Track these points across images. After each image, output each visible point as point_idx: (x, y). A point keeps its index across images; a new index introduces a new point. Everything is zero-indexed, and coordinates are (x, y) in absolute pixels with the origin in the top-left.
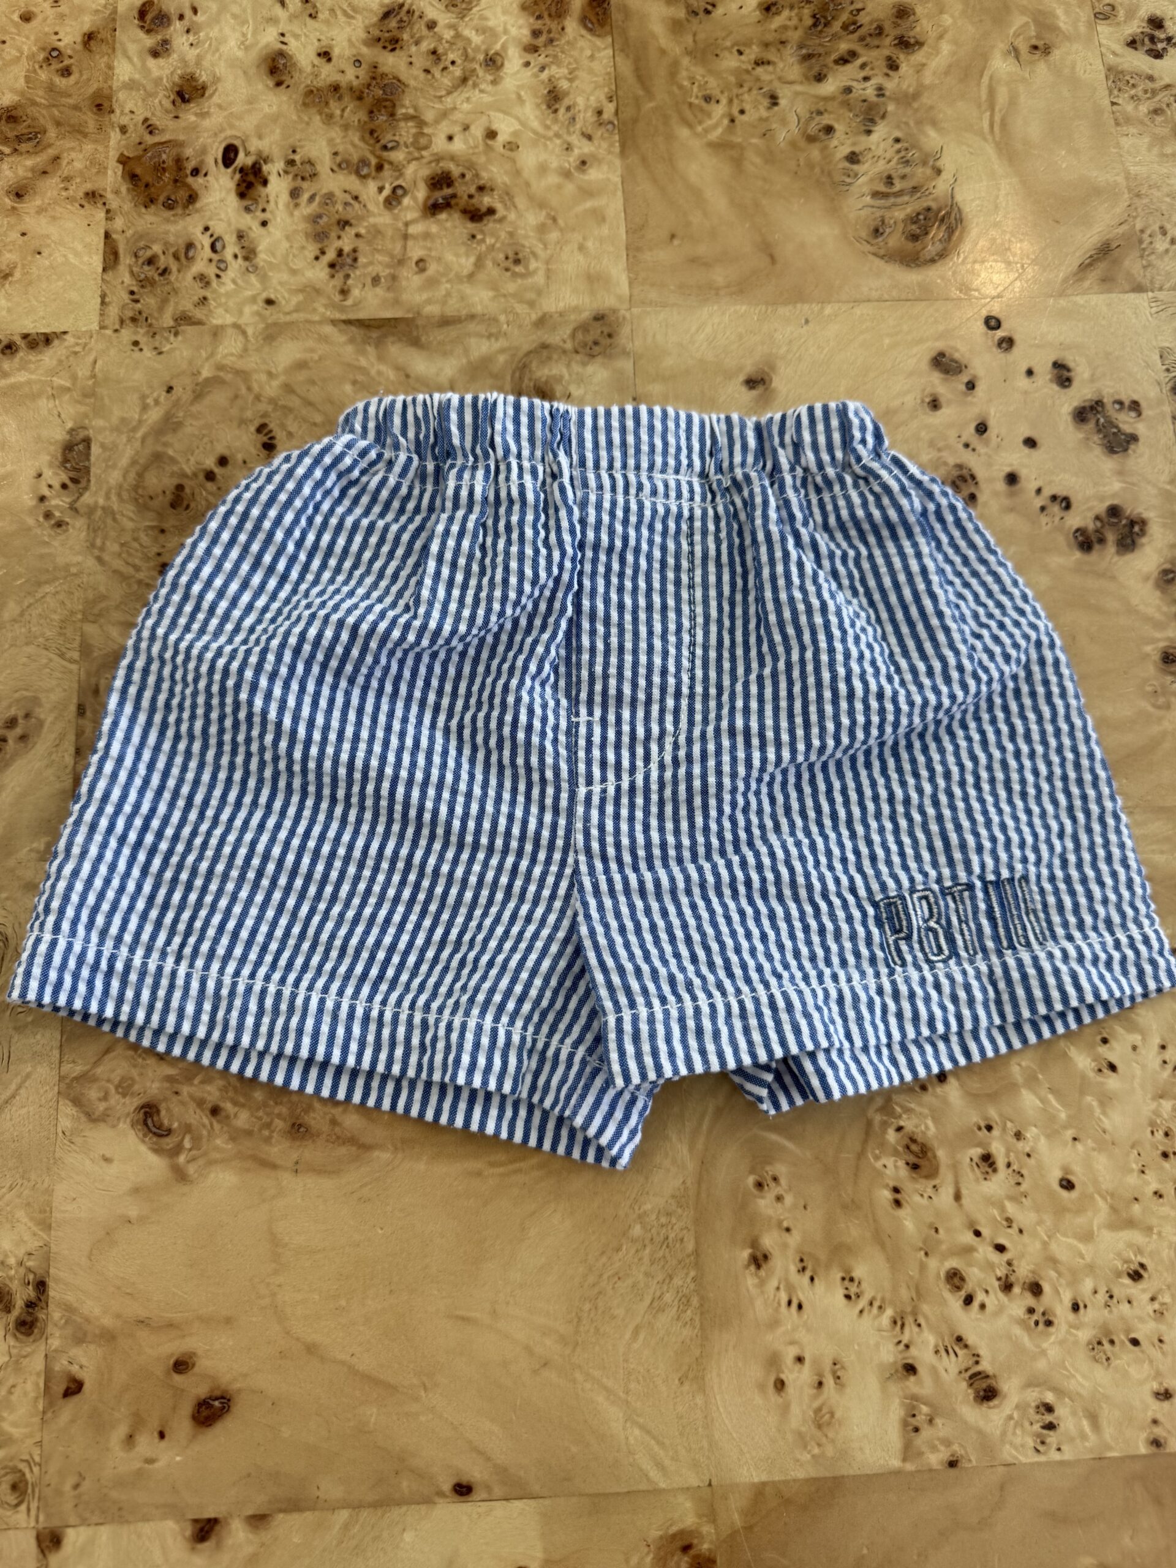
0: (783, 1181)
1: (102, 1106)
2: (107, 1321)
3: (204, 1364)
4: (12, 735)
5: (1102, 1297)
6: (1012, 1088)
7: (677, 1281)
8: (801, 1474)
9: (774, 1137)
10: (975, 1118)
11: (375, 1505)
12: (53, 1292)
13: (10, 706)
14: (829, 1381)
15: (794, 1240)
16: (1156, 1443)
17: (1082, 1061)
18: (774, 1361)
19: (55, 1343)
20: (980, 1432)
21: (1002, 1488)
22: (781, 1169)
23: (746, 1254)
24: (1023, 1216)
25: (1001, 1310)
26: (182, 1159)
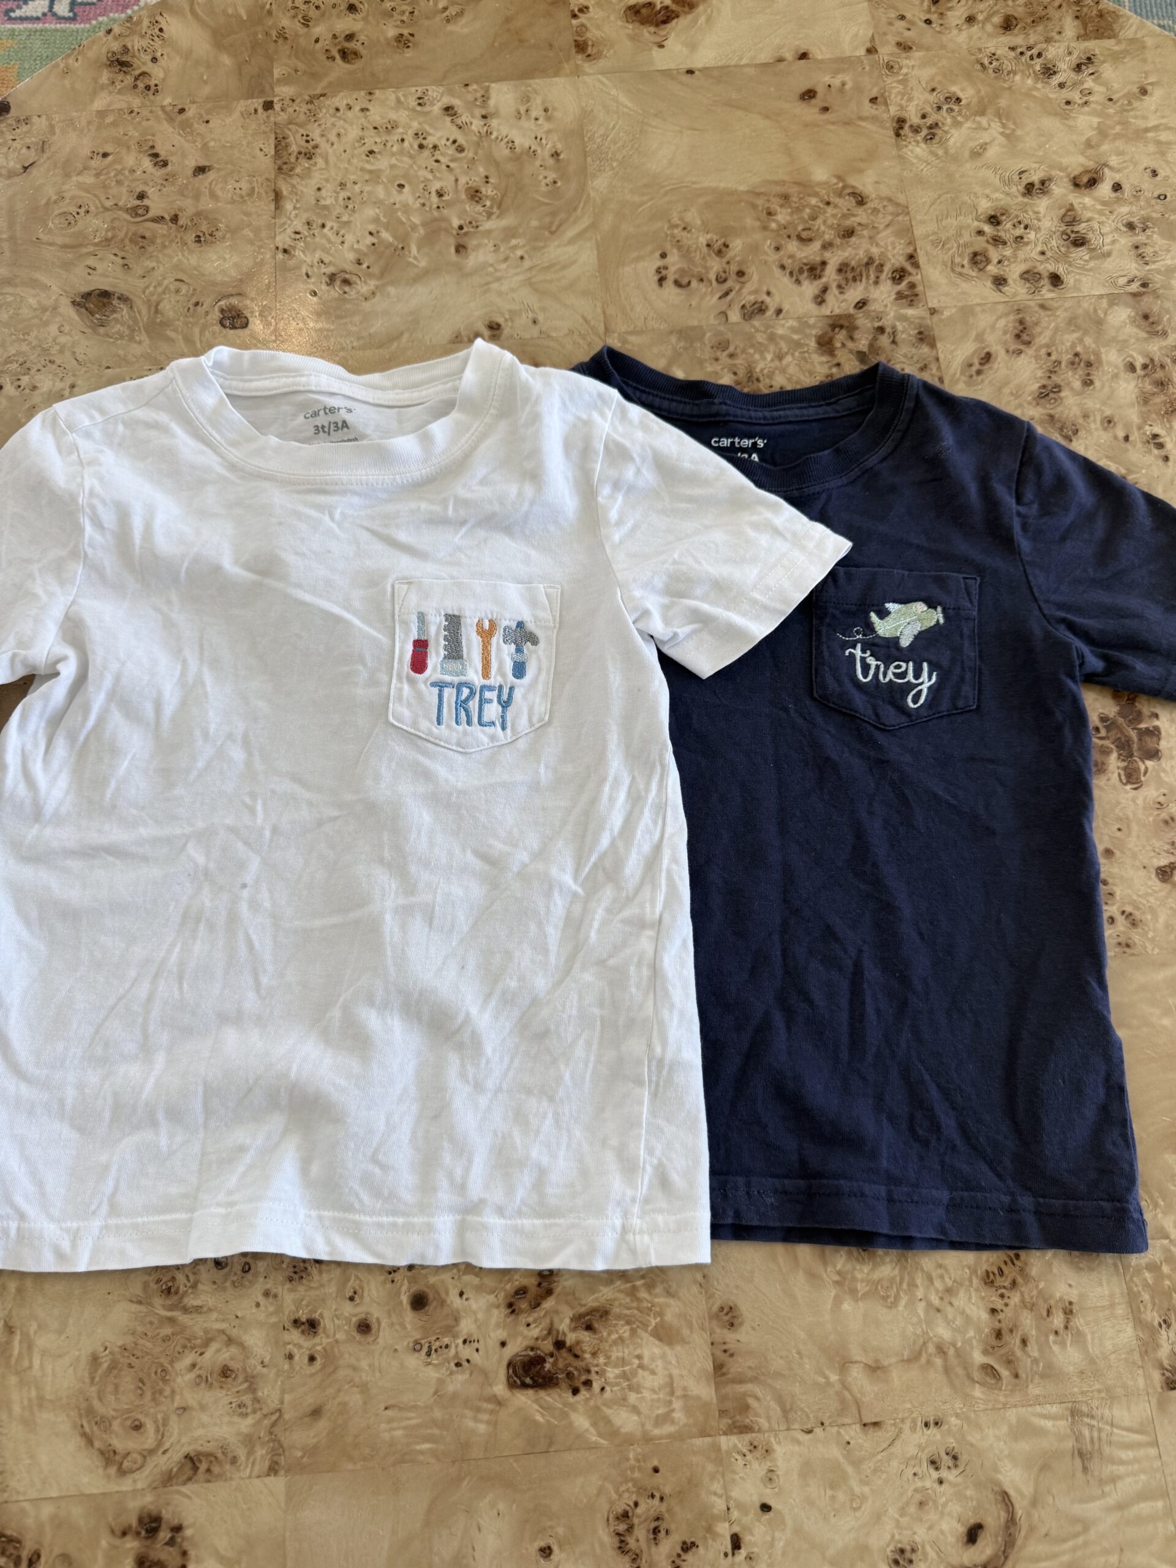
0: (543, 183)
1: (885, 203)
2: (863, 124)
3: (817, 110)
4: (976, 367)
5: (389, 144)
6: (424, 224)
7: (595, 146)
8: (537, 81)
9: (546, 201)
10: (445, 212)
11: (729, 66)
12: (892, 133)
13: (983, 381)
14: (522, 111)
15: (538, 163)
16: (370, 94)
17: (386, 236)
18: (548, 119)
19: (885, 116)
20: (453, 96)
21: (445, 77)
22: (543, 188)
23: (562, 157)
24: (424, 174)
25: (440, 138)
26: (841, 185)
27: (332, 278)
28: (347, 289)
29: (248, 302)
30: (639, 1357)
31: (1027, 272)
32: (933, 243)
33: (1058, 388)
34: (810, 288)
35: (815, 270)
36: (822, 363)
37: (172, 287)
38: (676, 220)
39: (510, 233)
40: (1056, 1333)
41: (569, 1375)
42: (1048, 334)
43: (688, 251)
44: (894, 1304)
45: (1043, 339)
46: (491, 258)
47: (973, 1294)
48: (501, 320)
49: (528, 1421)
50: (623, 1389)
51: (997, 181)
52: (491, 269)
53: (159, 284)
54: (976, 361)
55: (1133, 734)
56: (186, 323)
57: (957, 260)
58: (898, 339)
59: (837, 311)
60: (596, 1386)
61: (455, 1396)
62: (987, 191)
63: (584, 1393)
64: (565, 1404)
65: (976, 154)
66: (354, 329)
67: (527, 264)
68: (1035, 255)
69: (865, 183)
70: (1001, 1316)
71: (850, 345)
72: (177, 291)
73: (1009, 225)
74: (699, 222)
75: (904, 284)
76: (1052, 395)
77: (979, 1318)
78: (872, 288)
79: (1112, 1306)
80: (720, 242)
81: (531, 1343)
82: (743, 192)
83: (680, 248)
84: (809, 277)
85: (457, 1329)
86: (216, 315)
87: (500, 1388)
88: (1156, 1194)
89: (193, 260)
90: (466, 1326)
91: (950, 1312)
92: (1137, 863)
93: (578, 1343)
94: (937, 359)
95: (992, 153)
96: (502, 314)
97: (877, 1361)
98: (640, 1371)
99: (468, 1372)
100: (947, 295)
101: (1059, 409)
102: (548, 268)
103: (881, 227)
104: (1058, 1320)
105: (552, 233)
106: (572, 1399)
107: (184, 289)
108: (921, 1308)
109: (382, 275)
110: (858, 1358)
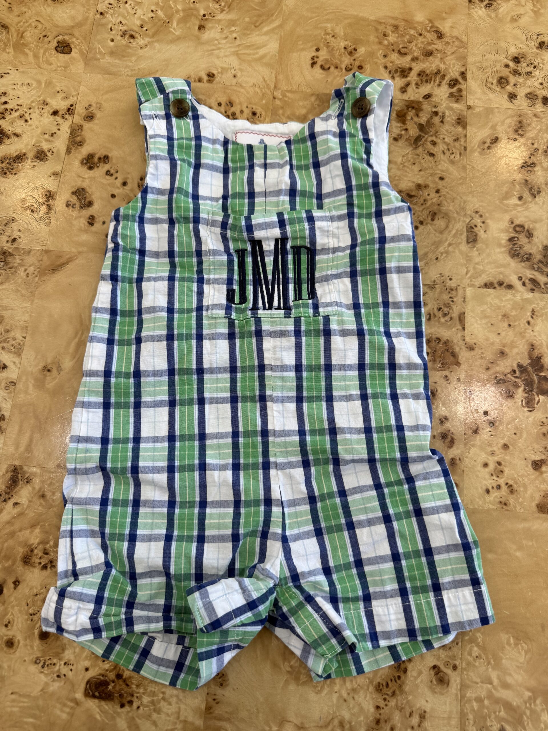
27: (124, 34)
28: (132, 40)
29: (74, 39)
30: (163, 693)
31: (529, 94)
32: (477, 67)
33: (533, 165)
34: (400, 82)
35: (404, 72)
36: (397, 127)
37: (33, 24)
38: (329, 31)
39: (232, 23)
40: (413, 728)
41: (121, 696)
42: (535, 131)
43: (332, 49)
44: (318, 693)
45: (531, 134)
46: (218, 36)
47: (368, 695)
48: (215, 72)
49: (91, 717)
50: (150, 710)
51: (523, 37)
52: (216, 42)
53: (27, 21)
54: (488, 141)
55: (536, 379)
56: (36, 46)
57: (490, 80)
58: (444, 120)
59: (412, 98)
60: (135, 705)
61: (53, 694)
62: (516, 43)
63: (127, 708)
64: (115, 712)
65: (514, 20)
66: (131, 64)
67: (238, 42)
68: (536, 84)
69: (445, 27)
70: (382, 711)
71: (416, 119)
72: (36, 27)
73: (525, 64)
74: (342, 34)
75: (455, 90)
76: (529, 168)
77: (368, 710)
78: (436, 88)
79: (449, 718)
80: (352, 47)
81: (103, 672)
82: (372, 20)
83: (328, 47)
84: (400, 76)
85: (62, 655)
86: (55, 44)
87: (79, 695)
88: (491, 657)
89: (49, 10)
90: (68, 655)
91: (352, 703)
92: (522, 456)
93: (130, 677)
94: (466, 136)
95: (524, 21)
96: (217, 69)
97: (302, 723)
98: (162, 702)
99: (63, 682)
100: (479, 99)
101: (532, 177)
102: (249, 46)
103: (449, 53)
104: (415, 720)
105: (256, 27)
106: (119, 710)
107: (40, 26)
108: (335, 697)
109: (153, 36)
110: (291, 719)
